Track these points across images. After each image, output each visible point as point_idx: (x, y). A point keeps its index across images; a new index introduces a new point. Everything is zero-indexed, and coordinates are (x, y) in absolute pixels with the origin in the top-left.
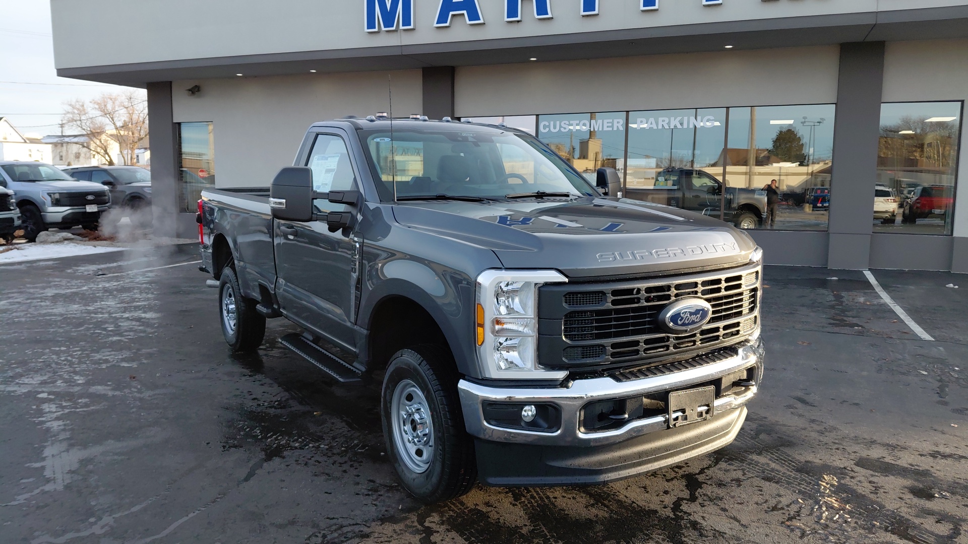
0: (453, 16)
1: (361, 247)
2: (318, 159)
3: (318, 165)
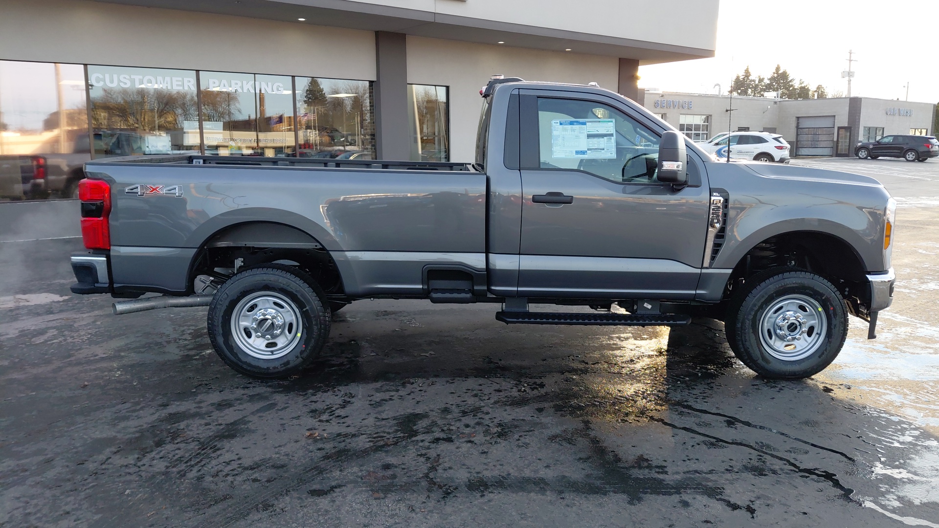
1: (726, 201)
2: (561, 124)
3: (566, 130)
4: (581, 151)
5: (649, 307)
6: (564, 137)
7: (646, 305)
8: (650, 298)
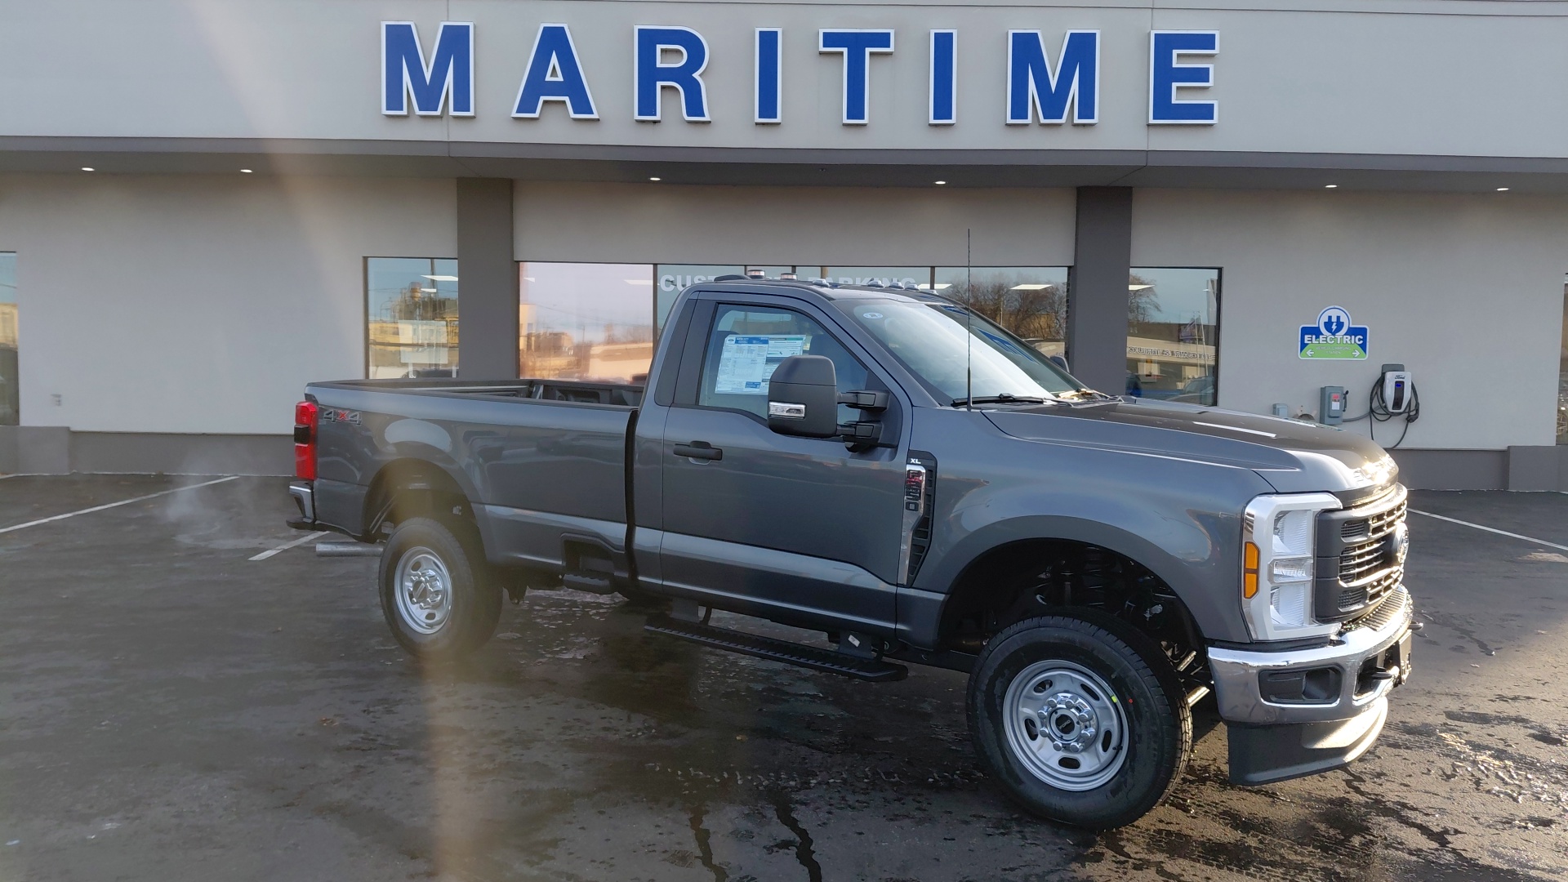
0: (545, 102)
1: (932, 473)
2: (737, 342)
3: (740, 351)
4: (754, 383)
5: (857, 643)
6: (735, 362)
7: (851, 638)
8: (858, 630)
